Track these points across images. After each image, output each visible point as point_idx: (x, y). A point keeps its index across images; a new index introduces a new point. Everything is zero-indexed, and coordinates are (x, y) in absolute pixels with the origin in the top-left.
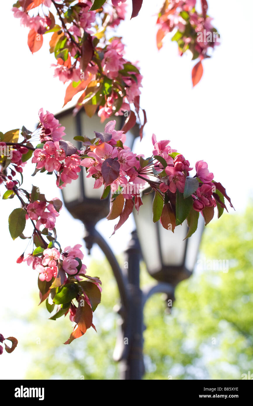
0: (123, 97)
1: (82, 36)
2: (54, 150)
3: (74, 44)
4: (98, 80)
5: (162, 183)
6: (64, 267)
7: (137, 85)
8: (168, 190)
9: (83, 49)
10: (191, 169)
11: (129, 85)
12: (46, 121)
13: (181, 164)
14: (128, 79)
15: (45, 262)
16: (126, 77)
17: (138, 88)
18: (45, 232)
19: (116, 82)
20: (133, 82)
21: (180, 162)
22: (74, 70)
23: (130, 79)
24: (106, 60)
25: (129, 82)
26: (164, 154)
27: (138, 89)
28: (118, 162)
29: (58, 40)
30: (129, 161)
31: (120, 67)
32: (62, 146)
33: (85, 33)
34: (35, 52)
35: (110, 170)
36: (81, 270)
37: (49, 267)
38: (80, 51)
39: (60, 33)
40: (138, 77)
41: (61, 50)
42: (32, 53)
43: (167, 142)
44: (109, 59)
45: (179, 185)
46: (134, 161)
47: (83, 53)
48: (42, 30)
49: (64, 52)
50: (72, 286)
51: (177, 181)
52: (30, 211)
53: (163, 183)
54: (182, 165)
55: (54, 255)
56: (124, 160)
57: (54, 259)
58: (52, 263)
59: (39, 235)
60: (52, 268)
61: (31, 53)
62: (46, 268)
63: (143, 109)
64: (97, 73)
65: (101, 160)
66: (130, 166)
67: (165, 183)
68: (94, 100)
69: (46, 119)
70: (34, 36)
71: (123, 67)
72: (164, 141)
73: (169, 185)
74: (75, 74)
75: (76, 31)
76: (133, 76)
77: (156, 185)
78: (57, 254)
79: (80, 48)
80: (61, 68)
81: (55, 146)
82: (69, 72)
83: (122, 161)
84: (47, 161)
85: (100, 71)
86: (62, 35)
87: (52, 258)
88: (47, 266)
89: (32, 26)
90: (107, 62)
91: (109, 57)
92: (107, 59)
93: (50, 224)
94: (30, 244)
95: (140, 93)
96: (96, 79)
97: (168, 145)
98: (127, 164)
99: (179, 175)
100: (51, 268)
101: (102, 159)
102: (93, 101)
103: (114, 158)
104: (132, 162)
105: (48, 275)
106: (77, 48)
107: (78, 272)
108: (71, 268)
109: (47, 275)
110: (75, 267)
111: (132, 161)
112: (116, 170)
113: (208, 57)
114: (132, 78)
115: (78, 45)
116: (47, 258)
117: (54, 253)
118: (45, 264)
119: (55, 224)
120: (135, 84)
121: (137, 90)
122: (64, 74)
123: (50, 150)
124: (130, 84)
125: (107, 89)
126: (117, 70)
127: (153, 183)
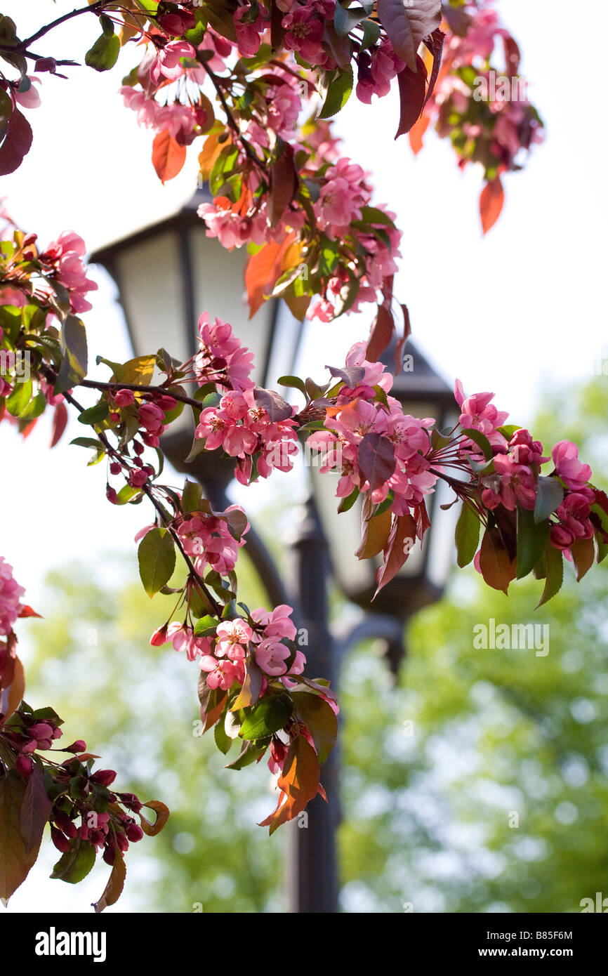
0: (360, 277)
1: (272, 146)
2: (244, 409)
3: (254, 164)
4: (305, 241)
5: (487, 489)
6: (259, 661)
7: (390, 252)
8: (501, 504)
9: (274, 177)
10: (546, 460)
11: (372, 252)
12: (216, 341)
13: (526, 449)
14: (370, 238)
15: (220, 648)
16: (367, 235)
17: (391, 259)
18: (214, 578)
19: (344, 245)
20: (380, 246)
21: (524, 446)
22: (254, 220)
23: (374, 239)
24: (324, 201)
25: (371, 245)
26: (485, 423)
27: (393, 262)
28: (389, 440)
29: (217, 154)
30: (410, 437)
31: (354, 215)
32: (261, 402)
33: (279, 140)
34: (168, 179)
35: (376, 459)
36: (294, 664)
37: (227, 661)
38: (267, 180)
39: (223, 139)
40: (391, 236)
41: (226, 175)
42: (163, 183)
43: (489, 397)
44: (329, 198)
45: (521, 494)
46: (420, 438)
47: (274, 185)
48: (186, 134)
49: (232, 181)
50: (277, 700)
51: (517, 484)
52: (184, 537)
53: (488, 491)
54: (529, 452)
55: (238, 633)
56: (399, 434)
57: (237, 643)
58: (234, 650)
59: (199, 586)
60: (235, 663)
61: (160, 181)
62: (221, 662)
63: (402, 303)
64: (303, 226)
65: (353, 436)
66: (413, 450)
67: (493, 491)
68: (298, 286)
69: (214, 336)
70: (166, 142)
71: (360, 216)
72: (481, 394)
73: (500, 493)
74: (255, 228)
75: (259, 134)
76: (381, 232)
77: (465, 489)
78: (244, 631)
79: (266, 173)
80: (226, 216)
81: (245, 401)
82: (244, 226)
83: (394, 437)
84: (229, 433)
85: (311, 220)
86: (228, 142)
87: (235, 640)
88: (225, 657)
89: (164, 125)
90: (325, 204)
91: (330, 194)
92: (327, 199)
93: (224, 564)
94: (179, 605)
95: (397, 270)
96: (302, 239)
97: (491, 403)
98: (406, 443)
99: (523, 473)
100: (232, 662)
101: (356, 435)
102: (296, 289)
103: (379, 432)
104: (416, 440)
105: (224, 677)
106: (262, 174)
107: (288, 669)
108: (274, 663)
109: (222, 676)
110: (281, 659)
111: (416, 438)
112: (388, 457)
113: (518, 168)
114: (378, 236)
115: (262, 165)
116: (223, 640)
117: (237, 629)
118: (220, 654)
119: (235, 563)
120: (386, 250)
121: (390, 263)
122: (231, 228)
123: (236, 409)
124: (373, 248)
125: (329, 264)
126: (349, 220)
127: (460, 485)
